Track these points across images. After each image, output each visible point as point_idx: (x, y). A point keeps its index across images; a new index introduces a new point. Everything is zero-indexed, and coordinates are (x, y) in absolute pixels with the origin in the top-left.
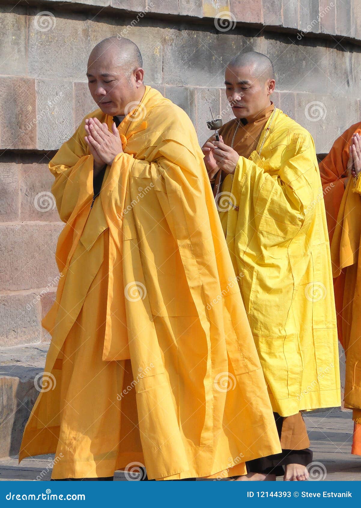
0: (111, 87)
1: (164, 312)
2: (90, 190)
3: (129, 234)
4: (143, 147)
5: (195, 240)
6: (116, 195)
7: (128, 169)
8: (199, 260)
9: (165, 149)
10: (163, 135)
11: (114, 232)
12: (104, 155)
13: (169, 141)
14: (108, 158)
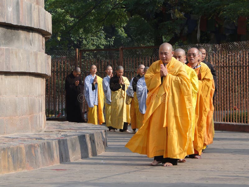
0: (167, 56)
1: (178, 115)
2: (160, 83)
3: (171, 94)
4: (174, 72)
5: (189, 96)
6: (168, 84)
7: (171, 78)
8: (189, 101)
9: (181, 73)
10: (179, 69)
11: (167, 93)
12: (164, 74)
13: (181, 71)
14: (165, 74)
